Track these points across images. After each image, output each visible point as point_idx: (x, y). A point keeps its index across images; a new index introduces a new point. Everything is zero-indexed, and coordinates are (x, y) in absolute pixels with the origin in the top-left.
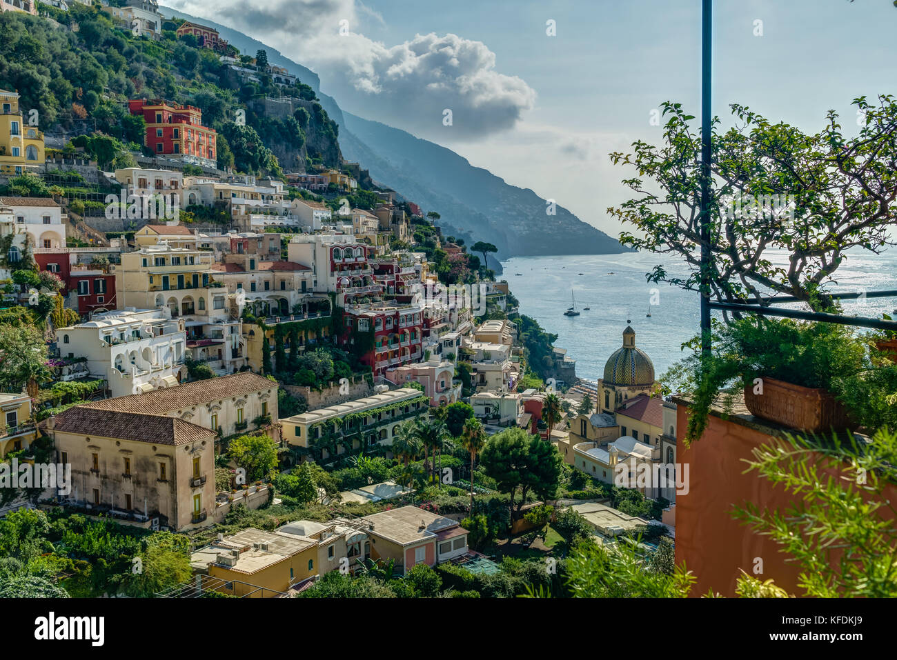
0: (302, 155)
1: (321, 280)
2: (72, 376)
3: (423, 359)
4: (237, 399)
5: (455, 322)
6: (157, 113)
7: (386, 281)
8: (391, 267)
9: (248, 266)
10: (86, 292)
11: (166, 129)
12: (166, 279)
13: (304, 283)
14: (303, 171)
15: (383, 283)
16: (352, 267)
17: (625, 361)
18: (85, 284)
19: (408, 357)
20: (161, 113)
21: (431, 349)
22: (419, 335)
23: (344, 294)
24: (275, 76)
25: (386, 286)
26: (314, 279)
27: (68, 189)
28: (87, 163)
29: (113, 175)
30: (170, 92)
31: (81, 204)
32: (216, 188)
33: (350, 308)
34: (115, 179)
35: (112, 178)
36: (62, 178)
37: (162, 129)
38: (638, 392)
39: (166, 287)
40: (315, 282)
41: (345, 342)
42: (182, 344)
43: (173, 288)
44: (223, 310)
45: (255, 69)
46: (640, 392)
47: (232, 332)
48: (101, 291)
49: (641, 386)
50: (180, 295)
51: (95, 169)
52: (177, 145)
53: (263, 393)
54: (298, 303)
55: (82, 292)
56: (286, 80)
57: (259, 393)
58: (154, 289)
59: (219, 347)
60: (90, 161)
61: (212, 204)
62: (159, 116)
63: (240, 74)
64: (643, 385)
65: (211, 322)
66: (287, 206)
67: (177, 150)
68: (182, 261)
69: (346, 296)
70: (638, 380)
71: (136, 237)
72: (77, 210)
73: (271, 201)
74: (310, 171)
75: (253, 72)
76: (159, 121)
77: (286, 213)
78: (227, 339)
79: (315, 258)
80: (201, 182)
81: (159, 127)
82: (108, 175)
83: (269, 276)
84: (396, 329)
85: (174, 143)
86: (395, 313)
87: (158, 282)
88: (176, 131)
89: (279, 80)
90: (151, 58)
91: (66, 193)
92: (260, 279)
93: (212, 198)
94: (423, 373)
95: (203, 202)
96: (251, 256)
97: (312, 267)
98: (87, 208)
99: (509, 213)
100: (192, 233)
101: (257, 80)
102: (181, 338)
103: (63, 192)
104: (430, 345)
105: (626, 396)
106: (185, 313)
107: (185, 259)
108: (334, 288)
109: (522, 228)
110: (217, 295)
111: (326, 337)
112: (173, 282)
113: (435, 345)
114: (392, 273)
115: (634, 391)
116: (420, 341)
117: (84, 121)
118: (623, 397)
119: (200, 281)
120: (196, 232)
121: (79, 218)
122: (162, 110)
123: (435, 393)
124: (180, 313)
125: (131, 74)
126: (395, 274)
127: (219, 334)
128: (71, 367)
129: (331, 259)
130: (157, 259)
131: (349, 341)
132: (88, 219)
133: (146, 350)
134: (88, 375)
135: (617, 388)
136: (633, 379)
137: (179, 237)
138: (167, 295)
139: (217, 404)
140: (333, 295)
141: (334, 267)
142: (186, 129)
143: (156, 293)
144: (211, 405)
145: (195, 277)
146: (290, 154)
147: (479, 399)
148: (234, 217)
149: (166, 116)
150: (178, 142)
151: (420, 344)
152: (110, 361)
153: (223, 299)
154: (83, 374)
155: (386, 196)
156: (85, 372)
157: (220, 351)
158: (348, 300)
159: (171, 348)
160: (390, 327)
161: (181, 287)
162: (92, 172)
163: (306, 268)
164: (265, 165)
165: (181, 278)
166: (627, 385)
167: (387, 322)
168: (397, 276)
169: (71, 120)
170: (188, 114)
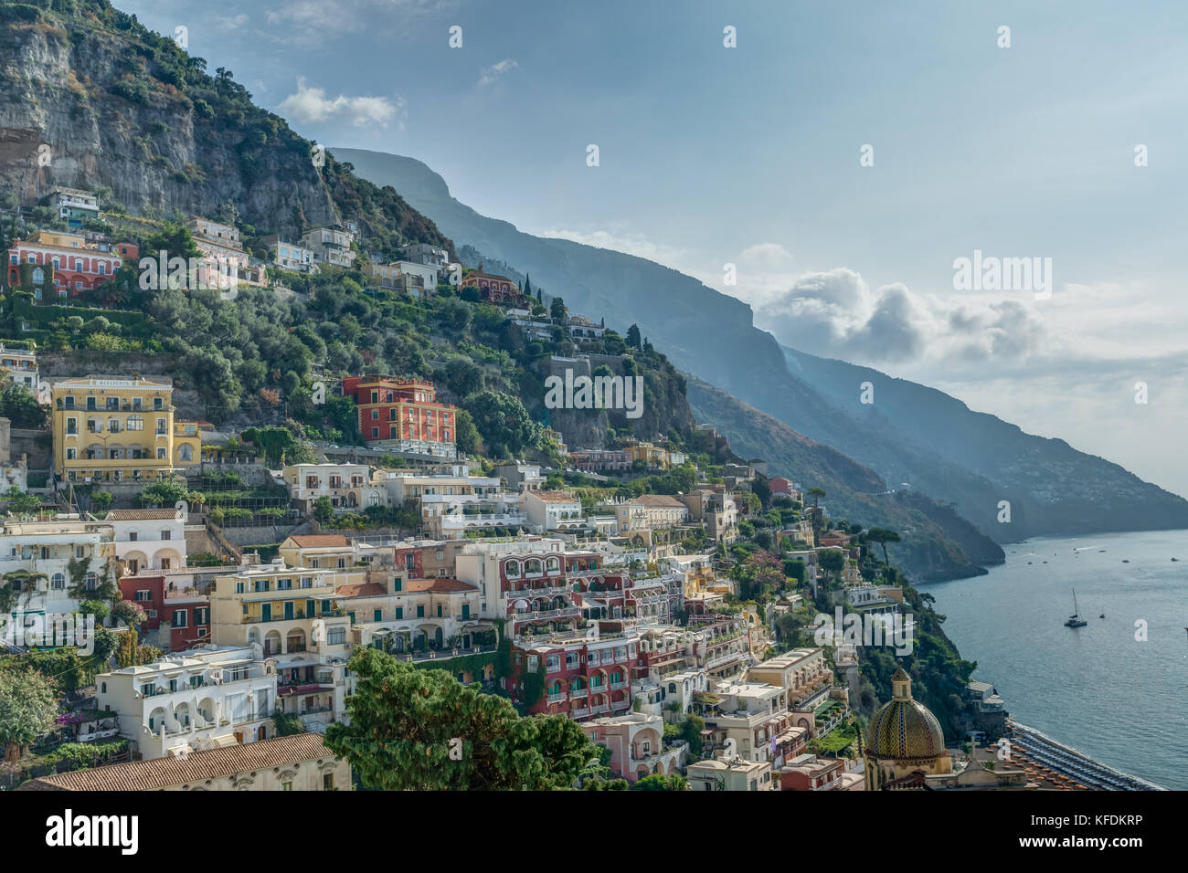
0: (601, 426)
1: (490, 602)
2: (94, 735)
3: (632, 710)
4: (281, 770)
5: (703, 655)
6: (373, 391)
7: (608, 600)
8: (619, 580)
9: (391, 586)
10: (183, 624)
11: (383, 410)
12: (267, 609)
13: (466, 608)
14: (599, 447)
15: (603, 602)
16: (538, 584)
17: (890, 720)
18: (183, 613)
19: (606, 707)
20: (376, 391)
21: (644, 697)
22: (626, 677)
23: (514, 621)
24: (573, 328)
25: (607, 606)
26: (481, 602)
27: (210, 494)
28: (252, 461)
29: (281, 473)
30: (415, 361)
31: (220, 512)
32: (407, 483)
33: (522, 640)
34: (282, 478)
35: (279, 477)
36: (213, 481)
37: (378, 410)
38: (911, 769)
39: (267, 617)
40: (484, 605)
41: (514, 686)
42: (269, 692)
43: (277, 618)
44: (342, 646)
45: (548, 322)
46: (915, 768)
47: (346, 675)
48: (203, 621)
49: (914, 759)
50: (284, 628)
51: (262, 467)
52: (393, 429)
53: (325, 761)
54: (457, 633)
55: (179, 623)
56: (589, 331)
57: (320, 762)
58: (247, 621)
59: (329, 694)
60: (256, 458)
61: (402, 503)
62: (375, 394)
63: (524, 330)
64: (917, 758)
65: (323, 661)
66: (510, 501)
67: (394, 434)
68: (294, 583)
69: (517, 625)
70: (909, 751)
71: (280, 550)
72: (216, 520)
73: (491, 496)
74: (612, 446)
75: (544, 325)
76: (375, 401)
77: (510, 510)
78: (338, 684)
79: (484, 574)
80: (393, 476)
81: (374, 407)
82: (274, 473)
83: (424, 598)
84: (583, 669)
85: (391, 426)
86: (582, 648)
87: (257, 612)
88: (393, 411)
89: (579, 332)
90: (399, 322)
91: (207, 500)
92: (409, 603)
93: (401, 495)
94: (612, 732)
95: (389, 501)
96: (397, 574)
97: (480, 586)
98: (227, 517)
99: (1029, 473)
100: (349, 543)
101: (549, 335)
102: (270, 683)
103: (204, 499)
104: (643, 690)
105: (892, 775)
106: (290, 650)
107: (299, 581)
108: (503, 614)
109: (1049, 495)
110: (333, 627)
111: (492, 679)
112: (277, 610)
113: (653, 690)
114: (620, 588)
115: (904, 767)
116: (627, 685)
117: (276, 408)
118: (888, 775)
119: (318, 608)
120: (353, 542)
121: (218, 529)
122: (379, 387)
123: (631, 760)
124: (284, 650)
125: (364, 344)
126: (624, 590)
127: (329, 679)
128: (94, 724)
129: (503, 576)
130: (280, 582)
131: (519, 685)
132: (228, 531)
133: (207, 701)
134: (118, 733)
135: (879, 762)
136: (902, 748)
137: (328, 550)
138: (264, 629)
139: (248, 776)
140: (501, 623)
141: (506, 586)
142: (406, 410)
143: (249, 627)
144: (239, 778)
145: (311, 603)
146: (582, 427)
147: (698, 770)
148: (425, 520)
149: (382, 394)
150: (395, 425)
151: (629, 690)
152: (142, 716)
153: (343, 632)
154: (111, 732)
155: (745, 470)
156: (114, 730)
157: (330, 698)
158: (522, 630)
159: (249, 698)
160: (575, 665)
161: (289, 616)
162: (258, 471)
163: (472, 588)
164: (534, 442)
165: (289, 606)
166: (894, 757)
167: (569, 660)
168: (627, 592)
169: (258, 408)
170: (413, 390)
